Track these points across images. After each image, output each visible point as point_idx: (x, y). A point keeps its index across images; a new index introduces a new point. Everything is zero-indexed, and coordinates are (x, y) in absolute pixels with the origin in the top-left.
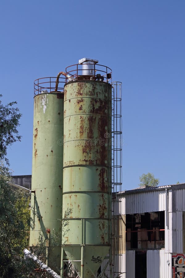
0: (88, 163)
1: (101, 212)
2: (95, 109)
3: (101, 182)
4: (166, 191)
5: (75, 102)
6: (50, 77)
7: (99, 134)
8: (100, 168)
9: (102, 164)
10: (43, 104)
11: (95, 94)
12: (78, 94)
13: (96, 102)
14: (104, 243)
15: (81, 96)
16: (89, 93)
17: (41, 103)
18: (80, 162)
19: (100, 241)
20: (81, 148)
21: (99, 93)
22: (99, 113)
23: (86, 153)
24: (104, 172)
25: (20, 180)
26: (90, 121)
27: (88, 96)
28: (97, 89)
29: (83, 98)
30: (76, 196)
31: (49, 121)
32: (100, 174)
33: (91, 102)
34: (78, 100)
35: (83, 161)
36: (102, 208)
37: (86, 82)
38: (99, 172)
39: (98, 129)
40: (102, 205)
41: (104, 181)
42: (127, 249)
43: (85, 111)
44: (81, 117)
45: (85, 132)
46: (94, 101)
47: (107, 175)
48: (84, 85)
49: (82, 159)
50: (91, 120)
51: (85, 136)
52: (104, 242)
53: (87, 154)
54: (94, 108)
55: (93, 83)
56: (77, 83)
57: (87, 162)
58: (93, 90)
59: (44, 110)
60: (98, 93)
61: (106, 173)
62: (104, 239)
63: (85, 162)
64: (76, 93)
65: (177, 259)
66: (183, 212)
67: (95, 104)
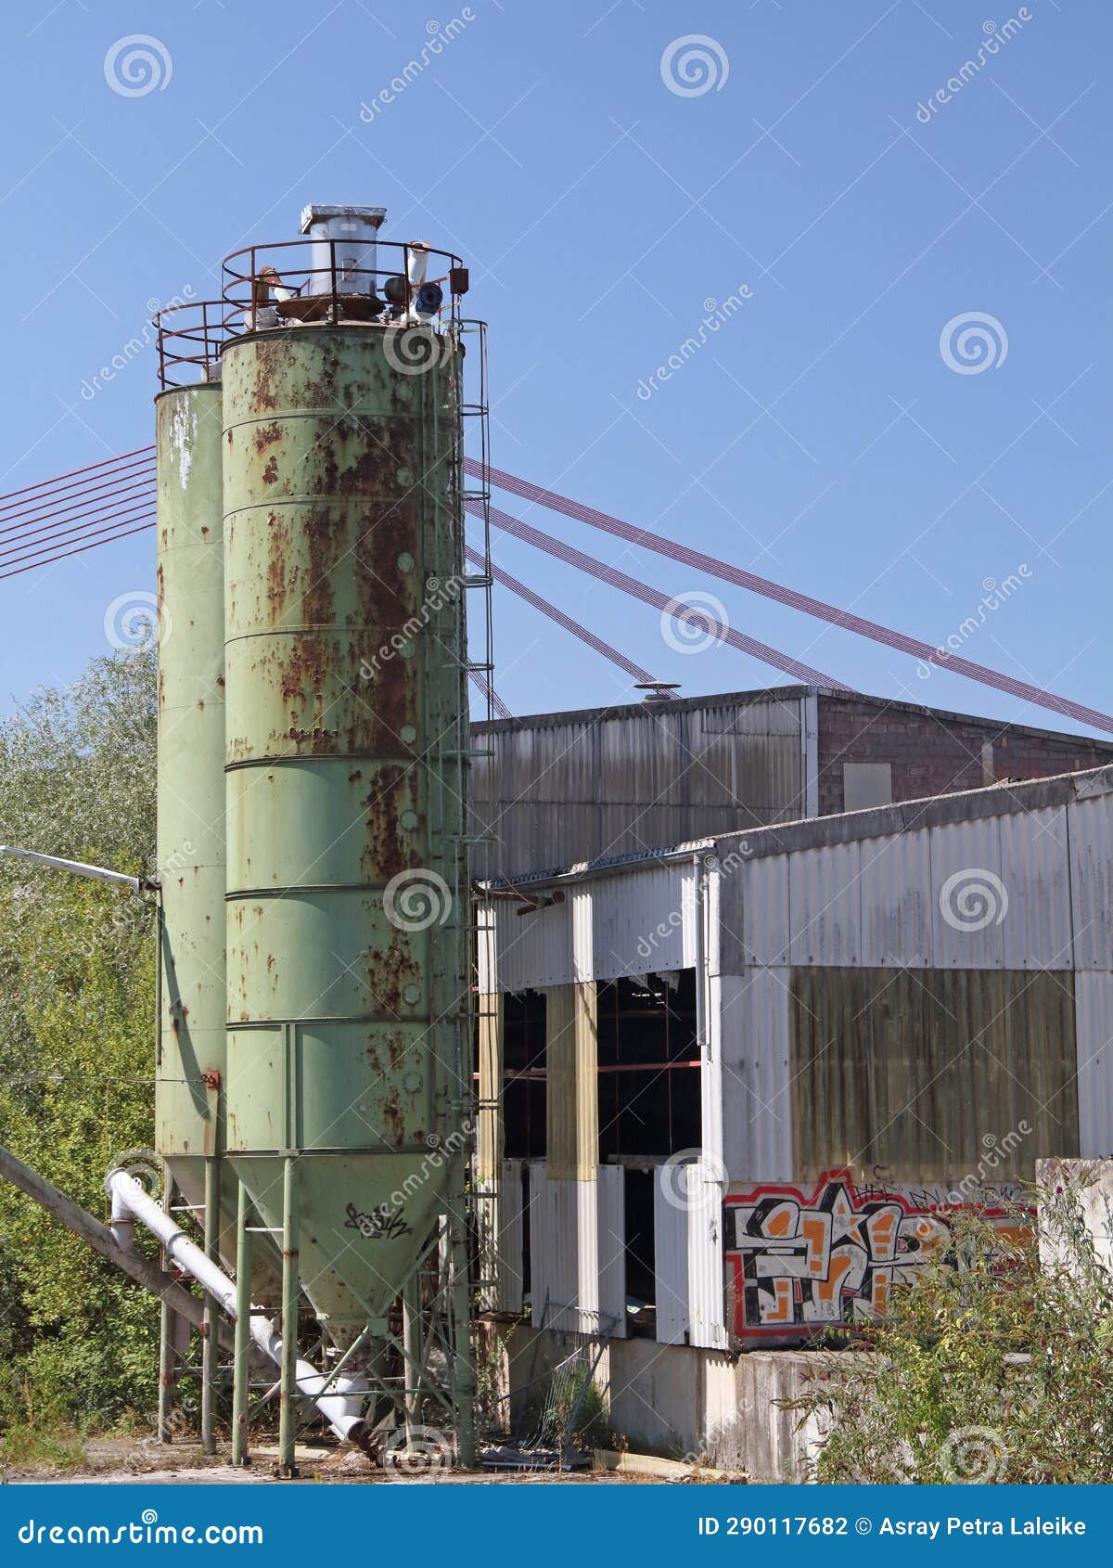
0: (307, 748)
1: (383, 986)
2: (338, 474)
3: (376, 838)
4: (696, 868)
5: (249, 442)
6: (205, 304)
7: (366, 598)
8: (370, 769)
9: (386, 746)
10: (179, 443)
11: (335, 397)
12: (259, 402)
13: (344, 433)
14: (400, 1141)
15: (270, 412)
16: (308, 395)
17: (172, 440)
18: (271, 743)
19: (376, 1129)
20: (277, 675)
21: (360, 387)
22: (364, 492)
23: (299, 699)
24: (399, 785)
26: (312, 536)
27: (301, 410)
28: (346, 367)
29: (280, 422)
30: (260, 911)
31: (205, 530)
32: (372, 797)
33: (318, 437)
34: (258, 431)
35: (285, 736)
36: (387, 964)
37: (293, 339)
38: (364, 789)
39: (356, 574)
40: (385, 953)
41: (399, 831)
43: (291, 486)
44: (273, 519)
45: (292, 591)
46: (332, 432)
47: (414, 800)
48: (280, 356)
49: (280, 731)
50: (320, 529)
51: (292, 610)
52: (402, 1135)
53: (304, 700)
54: (332, 469)
55: (326, 340)
56: (253, 345)
57: (303, 745)
58: (326, 374)
59: (183, 470)
60: (354, 389)
61: (408, 790)
62: (401, 1120)
63: (293, 744)
64: (249, 398)
65: (754, 1215)
66: (795, 969)
67: (336, 447)
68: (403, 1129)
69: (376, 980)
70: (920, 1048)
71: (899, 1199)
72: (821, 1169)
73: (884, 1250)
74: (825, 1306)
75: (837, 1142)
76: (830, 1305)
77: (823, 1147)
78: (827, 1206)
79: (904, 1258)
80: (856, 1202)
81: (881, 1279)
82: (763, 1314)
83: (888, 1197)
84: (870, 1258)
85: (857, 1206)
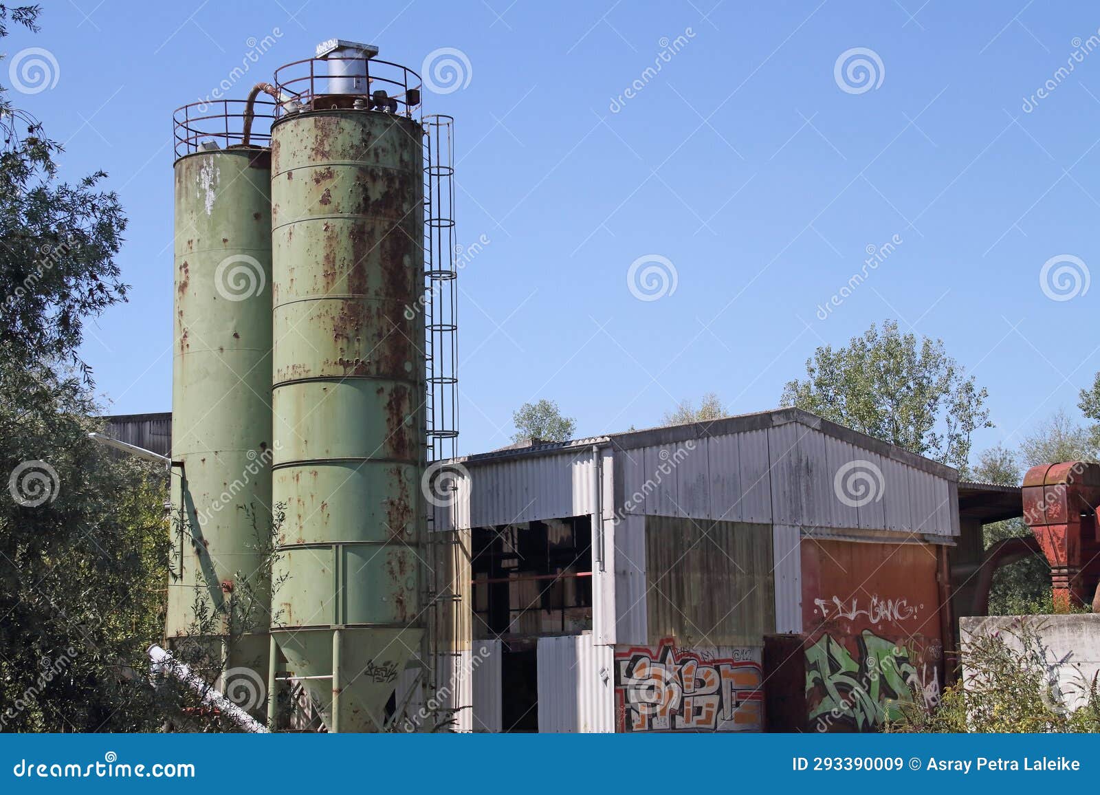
0: (351, 371)
1: (396, 523)
2: (370, 202)
3: (392, 430)
4: (595, 454)
5: (308, 179)
6: (226, 101)
7: (386, 281)
9: (396, 373)
10: (206, 185)
11: (368, 153)
12: (316, 154)
13: (374, 178)
14: (404, 620)
15: (325, 161)
16: (352, 152)
17: (199, 184)
18: (326, 368)
19: (392, 612)
20: (330, 325)
21: (383, 150)
22: (385, 215)
23: (345, 340)
24: (403, 396)
25: (135, 428)
26: (354, 239)
27: (347, 161)
28: (375, 137)
29: (332, 168)
30: (316, 473)
31: (225, 241)
32: (390, 404)
33: (358, 179)
34: (316, 172)
35: (335, 363)
36: (398, 509)
37: (342, 117)
38: (385, 399)
39: (381, 265)
40: (396, 502)
41: (403, 427)
42: (478, 636)
43: (340, 208)
44: (327, 227)
45: (341, 272)
46: (366, 176)
47: (410, 407)
48: (333, 127)
49: (332, 360)
50: (360, 236)
51: (341, 285)
52: (405, 617)
53: (349, 341)
54: (366, 199)
55: (363, 119)
56: (312, 119)
57: (348, 369)
58: (364, 140)
59: (208, 204)
60: (380, 151)
61: (408, 401)
62: (405, 607)
63: (341, 368)
64: (308, 151)
65: (629, 664)
66: (648, 517)
67: (369, 185)
68: (406, 613)
69: (392, 519)
70: (705, 568)
71: (696, 656)
72: (660, 638)
73: (689, 687)
74: (663, 720)
75: (668, 621)
76: (665, 719)
77: (662, 624)
78: (663, 661)
79: (699, 691)
80: (676, 657)
81: (688, 704)
82: (634, 725)
83: (691, 655)
84: (683, 692)
85: (677, 661)
